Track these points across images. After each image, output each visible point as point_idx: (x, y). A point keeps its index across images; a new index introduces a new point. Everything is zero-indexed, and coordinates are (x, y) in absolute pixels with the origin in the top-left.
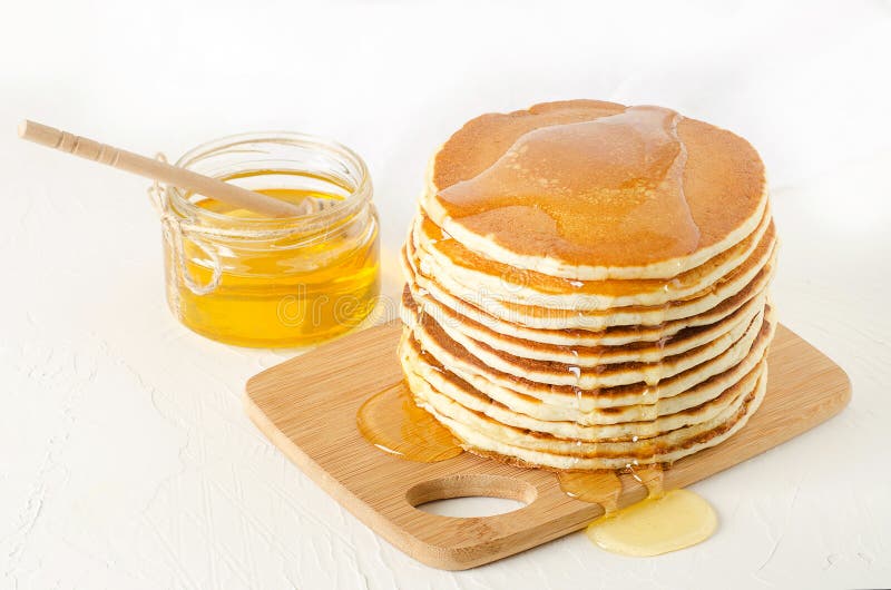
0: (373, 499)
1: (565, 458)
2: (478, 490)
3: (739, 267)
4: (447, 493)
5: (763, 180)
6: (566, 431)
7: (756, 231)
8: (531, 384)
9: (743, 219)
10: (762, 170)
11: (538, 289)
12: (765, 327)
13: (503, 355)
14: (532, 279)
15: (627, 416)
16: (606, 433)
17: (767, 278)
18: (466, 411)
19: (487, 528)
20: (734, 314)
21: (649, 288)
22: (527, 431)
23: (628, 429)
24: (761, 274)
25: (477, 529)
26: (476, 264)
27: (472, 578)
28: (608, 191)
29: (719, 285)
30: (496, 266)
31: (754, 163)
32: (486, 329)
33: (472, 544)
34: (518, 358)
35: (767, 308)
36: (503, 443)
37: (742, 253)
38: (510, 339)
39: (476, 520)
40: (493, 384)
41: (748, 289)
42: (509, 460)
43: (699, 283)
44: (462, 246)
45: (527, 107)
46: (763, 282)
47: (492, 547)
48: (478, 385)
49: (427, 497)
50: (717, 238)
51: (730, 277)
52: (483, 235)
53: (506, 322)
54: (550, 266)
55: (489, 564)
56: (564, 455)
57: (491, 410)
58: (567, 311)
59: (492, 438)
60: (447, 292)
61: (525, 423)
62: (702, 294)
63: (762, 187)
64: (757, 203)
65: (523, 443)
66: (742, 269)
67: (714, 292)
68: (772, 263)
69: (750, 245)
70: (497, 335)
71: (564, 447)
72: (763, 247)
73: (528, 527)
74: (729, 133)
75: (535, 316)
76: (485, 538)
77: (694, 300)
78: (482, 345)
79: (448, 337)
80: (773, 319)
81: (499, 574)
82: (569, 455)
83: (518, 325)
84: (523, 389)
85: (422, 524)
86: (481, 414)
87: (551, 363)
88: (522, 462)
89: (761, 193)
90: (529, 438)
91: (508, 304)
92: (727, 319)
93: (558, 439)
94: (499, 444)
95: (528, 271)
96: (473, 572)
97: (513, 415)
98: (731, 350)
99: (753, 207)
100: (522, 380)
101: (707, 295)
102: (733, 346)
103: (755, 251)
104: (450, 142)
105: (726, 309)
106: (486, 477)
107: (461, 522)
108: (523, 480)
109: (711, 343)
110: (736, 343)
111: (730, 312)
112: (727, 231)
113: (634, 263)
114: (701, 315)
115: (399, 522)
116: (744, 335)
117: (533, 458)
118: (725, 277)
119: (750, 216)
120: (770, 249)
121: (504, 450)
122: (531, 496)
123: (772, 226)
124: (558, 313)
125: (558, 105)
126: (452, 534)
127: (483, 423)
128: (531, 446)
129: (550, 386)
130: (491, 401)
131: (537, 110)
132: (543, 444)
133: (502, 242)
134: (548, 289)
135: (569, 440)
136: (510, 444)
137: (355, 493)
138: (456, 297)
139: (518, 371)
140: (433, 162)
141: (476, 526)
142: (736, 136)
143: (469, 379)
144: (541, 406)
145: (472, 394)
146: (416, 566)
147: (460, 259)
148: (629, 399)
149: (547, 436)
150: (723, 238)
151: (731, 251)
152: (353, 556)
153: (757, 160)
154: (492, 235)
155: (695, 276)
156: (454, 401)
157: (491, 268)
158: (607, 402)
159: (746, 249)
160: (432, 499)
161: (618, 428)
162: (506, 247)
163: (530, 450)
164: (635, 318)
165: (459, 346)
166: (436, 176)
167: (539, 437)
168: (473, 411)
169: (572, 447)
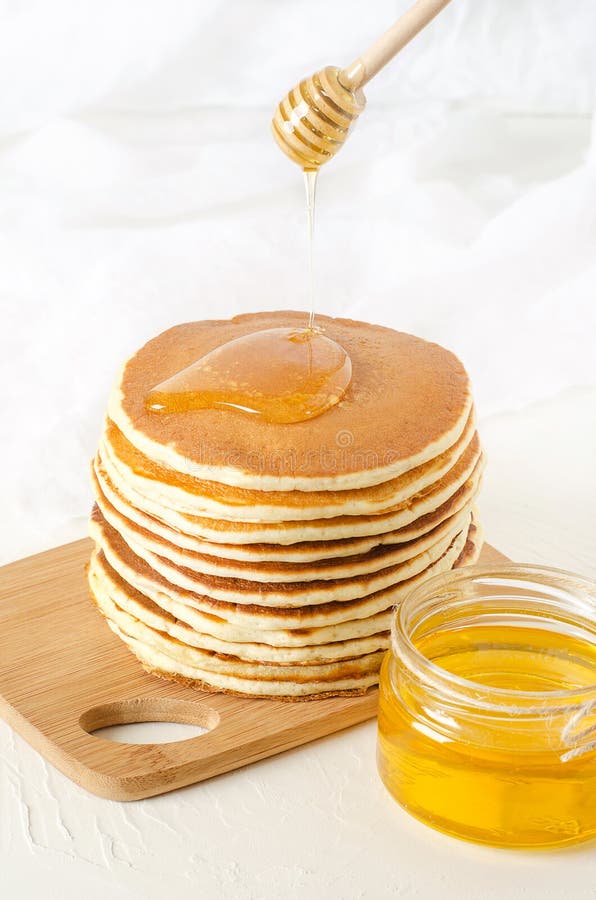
0: (43, 723)
1: (252, 682)
2: (159, 716)
3: (437, 482)
4: (126, 718)
5: (466, 393)
6: (252, 653)
7: (456, 445)
8: (215, 602)
9: (442, 432)
10: (466, 382)
11: (221, 501)
12: (469, 547)
13: (186, 571)
14: (213, 490)
15: (316, 638)
16: (295, 656)
17: (468, 495)
18: (149, 630)
19: (161, 755)
20: (432, 533)
21: (337, 501)
22: (212, 653)
23: (317, 652)
24: (462, 490)
25: (150, 757)
26: (158, 472)
27: (143, 809)
28: (300, 395)
29: (415, 500)
30: (178, 476)
31: (459, 376)
32: (168, 543)
33: (144, 773)
34: (202, 575)
35: (472, 529)
36: (188, 666)
37: (441, 467)
38: (192, 554)
39: (150, 747)
40: (177, 602)
41: (447, 505)
42: (193, 683)
43: (392, 497)
44: (144, 456)
45: (229, 316)
46: (464, 500)
47: (166, 777)
48: (162, 603)
49: (102, 721)
50: (414, 450)
51: (428, 492)
52: (164, 442)
53: (188, 536)
54: (232, 476)
55: (162, 794)
56: (251, 679)
57: (175, 630)
58: (251, 524)
59: (177, 661)
60: (129, 503)
61: (210, 645)
62: (396, 509)
63: (465, 400)
64: (459, 416)
65: (208, 665)
66: (440, 485)
67: (410, 508)
68: (475, 480)
69: (449, 460)
70: (180, 550)
71: (250, 671)
72: (464, 462)
73: (205, 756)
74: (437, 345)
75: (216, 529)
76: (159, 767)
77: (388, 514)
78: (164, 560)
79: (132, 552)
80: (479, 540)
81: (173, 805)
82: (256, 679)
83: (200, 539)
84: (206, 607)
85: (91, 751)
86: (165, 634)
87: (235, 580)
88: (207, 686)
89: (463, 406)
90: (214, 660)
91: (190, 517)
92: (424, 537)
93: (244, 662)
94: (183, 667)
95: (211, 481)
96: (144, 804)
97: (197, 636)
98: (429, 570)
99: (454, 420)
100: (205, 598)
101: (402, 510)
102: (431, 566)
103: (456, 466)
104: (144, 349)
105: (423, 526)
106: (168, 701)
107: (136, 749)
108: (206, 705)
109: (407, 563)
110: (435, 563)
111: (427, 529)
112: (425, 444)
113: (322, 474)
114: (395, 532)
115: (69, 749)
116: (444, 555)
117: (219, 682)
118: (422, 492)
119: (450, 429)
120: (472, 466)
121: (189, 673)
122: (213, 722)
123: (475, 442)
124: (241, 526)
125: (261, 316)
126: (123, 762)
127: (166, 643)
128: (216, 669)
129: (235, 605)
130: (176, 620)
131: (238, 320)
132: (229, 667)
133: (183, 451)
134: (231, 500)
135: (256, 663)
136: (194, 667)
137: (26, 716)
138: (138, 510)
139: (201, 589)
140: (122, 369)
141: (151, 753)
142: (442, 348)
143: (154, 597)
144: (226, 625)
145: (155, 612)
146: (84, 796)
147: (140, 469)
148: (319, 620)
149: (233, 658)
150: (420, 451)
151: (429, 464)
152: (19, 784)
153: (462, 372)
154: (174, 444)
155: (389, 489)
156: (138, 620)
157: (172, 478)
158: (294, 623)
159: (445, 464)
160: (110, 723)
161: (307, 651)
162: (186, 456)
163: (216, 673)
164: (323, 534)
165: (143, 561)
166: (125, 383)
167: (224, 660)
168: (157, 631)
169: (261, 670)
